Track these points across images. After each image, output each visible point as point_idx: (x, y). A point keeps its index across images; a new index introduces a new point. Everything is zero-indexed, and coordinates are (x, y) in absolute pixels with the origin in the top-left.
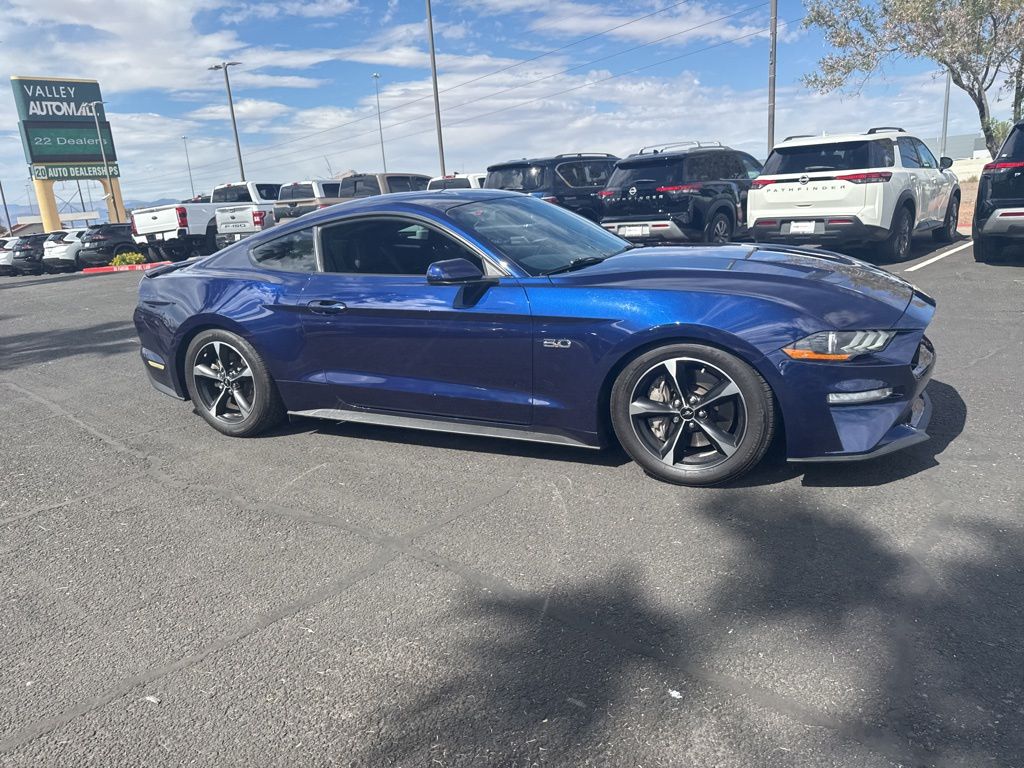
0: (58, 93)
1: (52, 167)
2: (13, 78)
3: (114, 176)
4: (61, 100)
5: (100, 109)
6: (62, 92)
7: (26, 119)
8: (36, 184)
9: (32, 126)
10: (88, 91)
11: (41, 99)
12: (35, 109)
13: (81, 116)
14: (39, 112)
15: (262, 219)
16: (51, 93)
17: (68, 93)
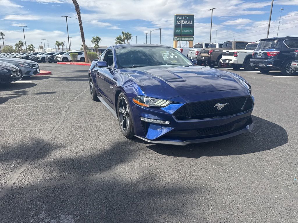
0: (184, 18)
1: (178, 37)
2: (175, 15)
3: (192, 40)
4: (184, 20)
5: (193, 22)
6: (185, 18)
7: (175, 25)
8: (174, 42)
9: (177, 27)
10: (191, 18)
11: (180, 20)
12: (178, 23)
13: (188, 24)
14: (179, 23)
15: (198, 53)
16: (183, 18)
17: (186, 18)
